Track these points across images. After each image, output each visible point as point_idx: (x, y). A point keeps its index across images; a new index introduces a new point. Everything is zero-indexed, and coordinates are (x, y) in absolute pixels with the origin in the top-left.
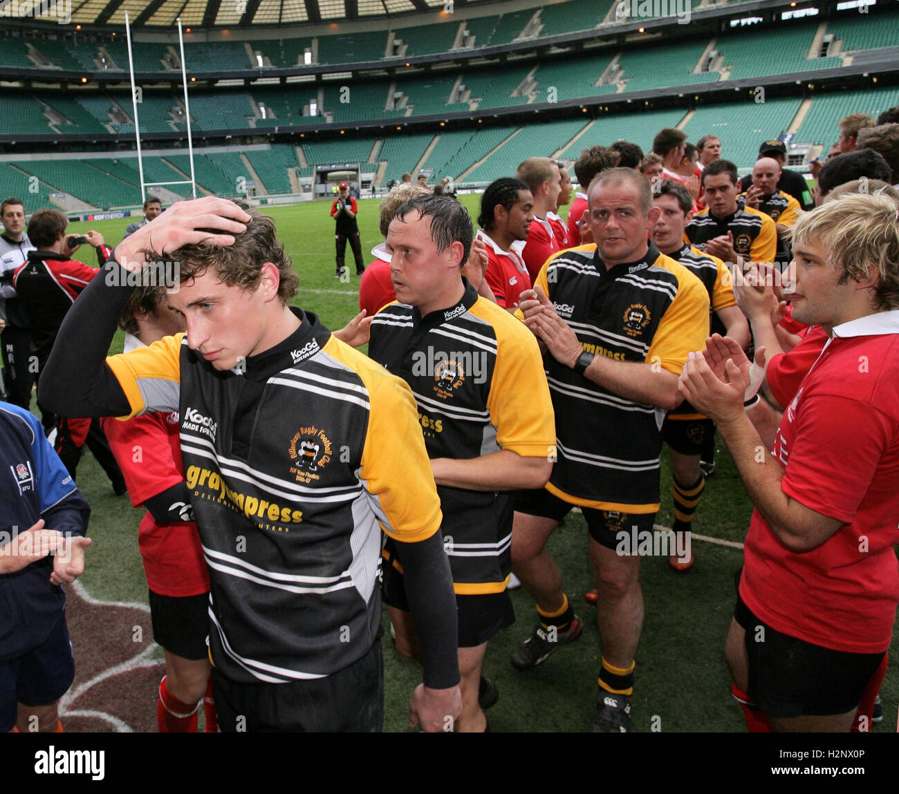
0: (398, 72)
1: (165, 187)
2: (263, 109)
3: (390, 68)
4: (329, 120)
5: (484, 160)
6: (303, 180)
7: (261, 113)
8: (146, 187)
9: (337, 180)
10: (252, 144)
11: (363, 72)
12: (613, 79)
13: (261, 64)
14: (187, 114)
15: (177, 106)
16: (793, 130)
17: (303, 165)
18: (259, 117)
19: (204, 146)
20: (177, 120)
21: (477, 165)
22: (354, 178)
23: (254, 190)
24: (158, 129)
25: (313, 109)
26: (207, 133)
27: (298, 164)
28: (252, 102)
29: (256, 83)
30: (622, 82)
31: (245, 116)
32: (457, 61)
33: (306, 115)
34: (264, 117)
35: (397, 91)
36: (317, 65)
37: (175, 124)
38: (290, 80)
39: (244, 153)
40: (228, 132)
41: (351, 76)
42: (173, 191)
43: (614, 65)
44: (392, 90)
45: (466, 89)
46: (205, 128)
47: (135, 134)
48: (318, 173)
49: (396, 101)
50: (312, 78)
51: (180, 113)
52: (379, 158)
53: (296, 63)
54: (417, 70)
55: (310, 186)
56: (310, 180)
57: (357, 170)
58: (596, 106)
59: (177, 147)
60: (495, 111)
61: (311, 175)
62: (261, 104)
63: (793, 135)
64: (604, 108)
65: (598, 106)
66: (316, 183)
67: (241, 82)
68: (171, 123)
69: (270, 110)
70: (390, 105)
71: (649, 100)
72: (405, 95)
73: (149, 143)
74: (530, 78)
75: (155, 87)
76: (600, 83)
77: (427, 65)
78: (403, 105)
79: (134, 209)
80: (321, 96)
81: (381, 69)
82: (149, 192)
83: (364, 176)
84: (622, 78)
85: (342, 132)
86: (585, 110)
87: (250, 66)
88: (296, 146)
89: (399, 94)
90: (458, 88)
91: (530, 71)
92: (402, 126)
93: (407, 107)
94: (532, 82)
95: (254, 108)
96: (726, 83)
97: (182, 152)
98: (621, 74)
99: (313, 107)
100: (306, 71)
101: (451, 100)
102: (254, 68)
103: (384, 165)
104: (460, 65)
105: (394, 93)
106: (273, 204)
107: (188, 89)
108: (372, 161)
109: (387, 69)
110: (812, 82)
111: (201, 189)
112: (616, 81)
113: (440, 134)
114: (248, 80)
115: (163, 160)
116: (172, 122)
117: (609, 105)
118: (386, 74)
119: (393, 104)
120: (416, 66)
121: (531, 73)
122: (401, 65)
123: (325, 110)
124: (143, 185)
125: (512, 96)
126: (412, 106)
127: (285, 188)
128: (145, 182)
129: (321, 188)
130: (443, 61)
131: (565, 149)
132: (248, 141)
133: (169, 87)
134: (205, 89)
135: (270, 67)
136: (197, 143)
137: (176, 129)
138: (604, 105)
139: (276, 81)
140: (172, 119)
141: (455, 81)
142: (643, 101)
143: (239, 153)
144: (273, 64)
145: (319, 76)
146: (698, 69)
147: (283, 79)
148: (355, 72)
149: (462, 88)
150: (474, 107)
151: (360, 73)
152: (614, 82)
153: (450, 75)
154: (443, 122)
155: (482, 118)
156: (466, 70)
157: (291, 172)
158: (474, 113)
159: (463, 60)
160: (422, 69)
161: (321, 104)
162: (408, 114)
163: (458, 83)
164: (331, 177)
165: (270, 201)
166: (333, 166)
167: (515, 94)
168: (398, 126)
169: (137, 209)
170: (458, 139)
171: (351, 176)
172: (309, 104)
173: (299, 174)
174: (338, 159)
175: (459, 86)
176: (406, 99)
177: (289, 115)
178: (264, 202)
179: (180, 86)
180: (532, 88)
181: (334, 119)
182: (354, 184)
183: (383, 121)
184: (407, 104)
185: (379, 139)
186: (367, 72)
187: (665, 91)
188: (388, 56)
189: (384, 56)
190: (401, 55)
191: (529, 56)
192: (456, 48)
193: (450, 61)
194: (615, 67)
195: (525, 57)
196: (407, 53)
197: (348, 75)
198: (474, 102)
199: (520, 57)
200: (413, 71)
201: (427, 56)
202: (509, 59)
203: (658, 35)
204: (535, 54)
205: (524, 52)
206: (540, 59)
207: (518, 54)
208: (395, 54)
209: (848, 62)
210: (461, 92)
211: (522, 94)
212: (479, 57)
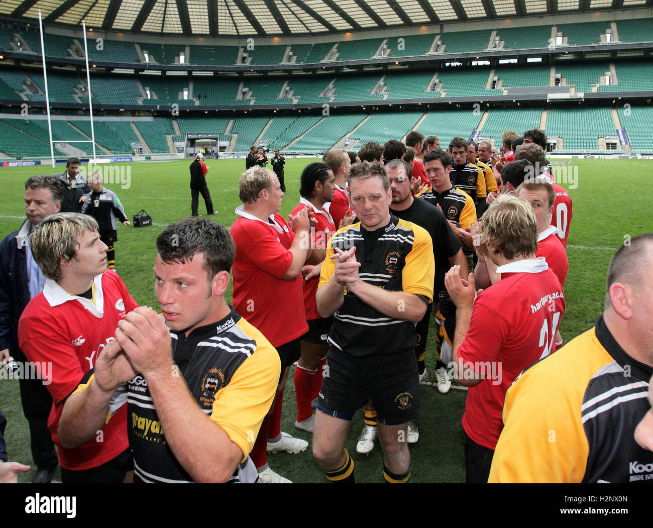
0: (245, 75)
1: (70, 144)
2: (148, 92)
3: (241, 72)
4: (197, 103)
5: (302, 136)
6: (178, 144)
7: (147, 95)
8: (54, 143)
9: (202, 145)
10: (140, 116)
11: (221, 73)
12: (380, 91)
13: (147, 60)
14: (89, 91)
15: (81, 84)
16: (480, 129)
17: (178, 133)
18: (145, 98)
19: (102, 115)
20: (80, 95)
21: (297, 139)
22: (215, 145)
23: (141, 149)
24: (64, 100)
25: (185, 95)
26: (105, 105)
27: (174, 133)
28: (140, 86)
29: (143, 73)
30: (386, 93)
31: (134, 96)
32: (285, 71)
33: (180, 98)
34: (149, 98)
35: (244, 87)
36: (189, 64)
37: (79, 98)
38: (169, 73)
39: (134, 123)
40: (122, 107)
41: (213, 75)
42: (76, 147)
43: (381, 82)
44: (241, 86)
45: (291, 90)
46: (104, 102)
47: (46, 102)
48: (188, 139)
49: (244, 93)
50: (185, 73)
51: (83, 90)
52: (232, 132)
53: (174, 62)
54: (258, 74)
55: (183, 148)
56: (183, 144)
57: (216, 139)
58: (371, 107)
59: (80, 115)
60: (310, 105)
61: (183, 140)
62: (147, 88)
63: (480, 132)
64: (376, 108)
65: (372, 106)
66: (187, 146)
67: (132, 72)
68: (76, 97)
69: (154, 93)
70: (239, 97)
71: (402, 105)
72: (250, 90)
73: (56, 110)
74: (331, 86)
75: (63, 68)
76: (373, 93)
77: (265, 72)
78: (248, 97)
79: (44, 159)
80: (191, 86)
81: (234, 71)
82: (56, 147)
83: (221, 143)
84: (386, 91)
85: (206, 112)
86: (364, 109)
87: (139, 61)
88: (172, 119)
89: (246, 90)
90: (285, 88)
91: (331, 81)
92: (248, 111)
93: (252, 98)
94: (332, 89)
95: (142, 91)
96: (444, 99)
97: (84, 118)
98: (385, 88)
99: (186, 93)
100: (181, 68)
101: (281, 96)
102: (143, 63)
103: (235, 136)
104: (287, 74)
105: (242, 88)
106: (155, 160)
107: (90, 72)
108: (227, 133)
109: (238, 72)
110: (489, 102)
111: (100, 147)
112: (382, 92)
113: (273, 118)
114: (137, 71)
115: (68, 124)
116: (77, 96)
117: (379, 106)
118: (237, 75)
119: (242, 96)
120: (258, 72)
121: (332, 83)
122: (247, 70)
123: (194, 97)
124: (51, 141)
125: (320, 96)
126: (254, 98)
127: (164, 149)
128: (53, 140)
129: (191, 150)
130: (277, 70)
131: (353, 132)
132: (137, 114)
133: (75, 69)
134: (104, 74)
135: (154, 63)
136: (97, 112)
137: (80, 102)
138: (376, 106)
139: (159, 73)
140: (76, 94)
141: (284, 83)
142: (398, 105)
143: (130, 122)
144: (156, 61)
145: (190, 72)
146: (429, 89)
147: (164, 72)
148: (215, 72)
149: (288, 89)
150: (295, 102)
151: (219, 73)
152: (381, 93)
153: (279, 80)
154: (276, 110)
155: (302, 110)
156: (290, 77)
157: (169, 138)
158: (295, 105)
159: (288, 71)
160: (262, 74)
161: (191, 92)
162: (252, 103)
163: (285, 85)
164: (198, 143)
165: (153, 158)
166: (200, 135)
167: (321, 95)
168: (245, 110)
169: (47, 159)
170: (286, 122)
171: (212, 142)
172: (182, 91)
173: (174, 140)
174: (203, 130)
175: (286, 87)
176: (251, 93)
177: (168, 97)
178: (148, 158)
179: (83, 70)
180: (333, 92)
181: (201, 103)
182: (214, 148)
183: (235, 107)
184: (252, 96)
185: (232, 119)
186: (224, 73)
187: (410, 100)
188: (239, 64)
189: (236, 63)
190: (248, 64)
191: (331, 72)
192: (284, 63)
193: (280, 70)
194: (382, 84)
195: (328, 72)
196: (252, 62)
197: (211, 74)
198: (295, 98)
199: (325, 72)
200: (255, 74)
201: (265, 66)
202: (318, 73)
203: (407, 67)
204: (334, 71)
205: (327, 69)
206: (337, 75)
207: (324, 70)
208: (243, 63)
209: (505, 93)
210: (287, 91)
211: (326, 96)
212: (299, 70)
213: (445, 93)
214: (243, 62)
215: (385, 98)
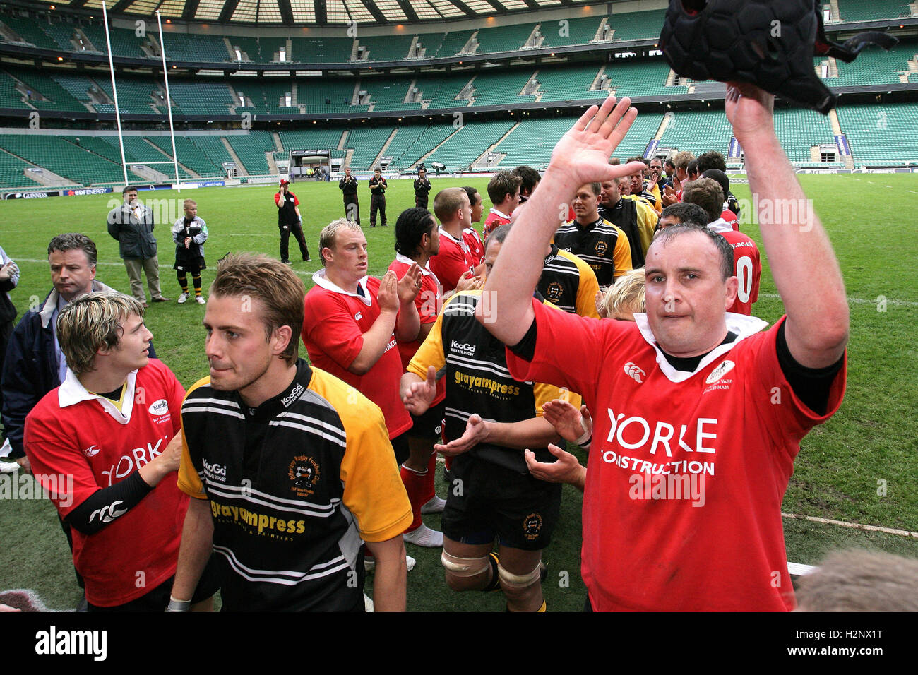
0: (362, 73)
1: (149, 166)
2: (242, 99)
3: (356, 70)
4: (303, 111)
5: (434, 151)
6: (280, 163)
7: (241, 102)
8: (127, 167)
9: (311, 164)
10: (232, 129)
11: (332, 72)
12: (532, 91)
13: (239, 58)
14: (167, 99)
15: (159, 90)
16: (658, 137)
17: (280, 149)
18: (238, 106)
19: (187, 129)
20: (159, 104)
21: (428, 155)
22: (326, 163)
23: (235, 170)
24: (139, 111)
25: (288, 101)
26: (188, 117)
27: (275, 149)
28: (232, 92)
29: (234, 75)
30: (539, 94)
31: (225, 104)
32: (411, 68)
33: (282, 105)
34: (243, 106)
35: (361, 89)
36: (292, 62)
37: (157, 108)
38: (266, 74)
39: (225, 137)
40: (210, 117)
41: (321, 75)
42: (156, 169)
43: (533, 80)
44: (357, 89)
45: (419, 92)
46: (187, 112)
47: (116, 114)
48: (293, 157)
49: (361, 97)
50: (287, 74)
51: (162, 97)
52: (347, 147)
53: (272, 60)
54: (378, 73)
55: (287, 168)
56: (286, 163)
57: (328, 156)
58: (520, 111)
59: (161, 129)
60: (442, 111)
61: (287, 158)
62: (240, 94)
63: (659, 141)
64: (526, 113)
65: (522, 111)
66: (291, 166)
67: (221, 73)
68: (154, 107)
69: (248, 99)
70: (355, 102)
71: (560, 109)
72: (368, 93)
73: (129, 124)
74: (469, 86)
75: (136, 71)
76: (523, 93)
77: (387, 69)
78: (366, 102)
79: (117, 185)
80: (295, 91)
81: (348, 70)
82: (132, 169)
83: (334, 161)
84: (539, 91)
85: (315, 122)
86: (512, 114)
87: (230, 59)
88: (273, 132)
89: (363, 93)
90: (412, 90)
91: (470, 80)
92: (366, 120)
93: (370, 104)
94: (471, 89)
95: (234, 97)
97: (164, 133)
98: (538, 87)
99: (288, 99)
100: (281, 67)
101: (407, 100)
102: (233, 61)
103: (351, 152)
104: (414, 71)
105: (359, 91)
106: (253, 184)
107: (168, 75)
108: (340, 148)
109: (352, 71)
110: (669, 103)
111: (184, 168)
112: (535, 93)
113: (398, 128)
114: (227, 72)
115: (145, 140)
116: (155, 105)
117: (530, 111)
118: (352, 74)
119: (358, 101)
120: (377, 69)
121: (471, 82)
122: (363, 67)
123: (299, 103)
124: (125, 164)
125: (456, 99)
126: (374, 103)
127: (263, 170)
129: (296, 171)
130: (402, 67)
131: (498, 144)
132: (228, 126)
133: (150, 72)
134: (186, 77)
135: (248, 61)
136: (179, 125)
137: (158, 113)
138: (526, 111)
139: (254, 74)
140: (153, 102)
141: (410, 84)
142: (555, 109)
143: (220, 137)
144: (250, 59)
145: (293, 72)
146: (593, 88)
147: (260, 72)
148: (325, 72)
149: (415, 90)
150: (425, 107)
151: (329, 72)
152: (533, 93)
153: (405, 79)
154: (401, 118)
155: (432, 116)
156: (418, 75)
157: (269, 155)
158: (425, 112)
159: (416, 68)
160: (382, 73)
161: (295, 97)
162: (371, 110)
163: (412, 86)
164: (306, 161)
165: (249, 181)
166: (307, 152)
167: (458, 98)
168: (363, 119)
169: (120, 185)
170: (413, 133)
171: (322, 160)
172: (284, 96)
173: (276, 158)
174: (311, 144)
175: (413, 88)
176: (369, 97)
177: (266, 105)
178: (244, 182)
179: (161, 72)
180: (472, 94)
181: (307, 111)
182: (325, 168)
183: (350, 115)
184: (370, 101)
185: (347, 130)
186: (336, 72)
187: (568, 102)
188: (354, 60)
189: (350, 60)
190: (365, 60)
191: (469, 68)
192: (410, 57)
193: (405, 67)
194: (534, 82)
195: (465, 68)
196: (370, 58)
197: (319, 73)
198: (425, 102)
199: (462, 68)
200: (375, 73)
201: (386, 62)
202: (453, 69)
203: (565, 59)
204: (473, 67)
205: (465, 64)
206: (477, 72)
207: (460, 65)
208: (359, 59)
209: (691, 91)
210: (414, 94)
211: (463, 98)
212: (429, 66)
213: (614, 92)
214: (360, 58)
215: (539, 100)
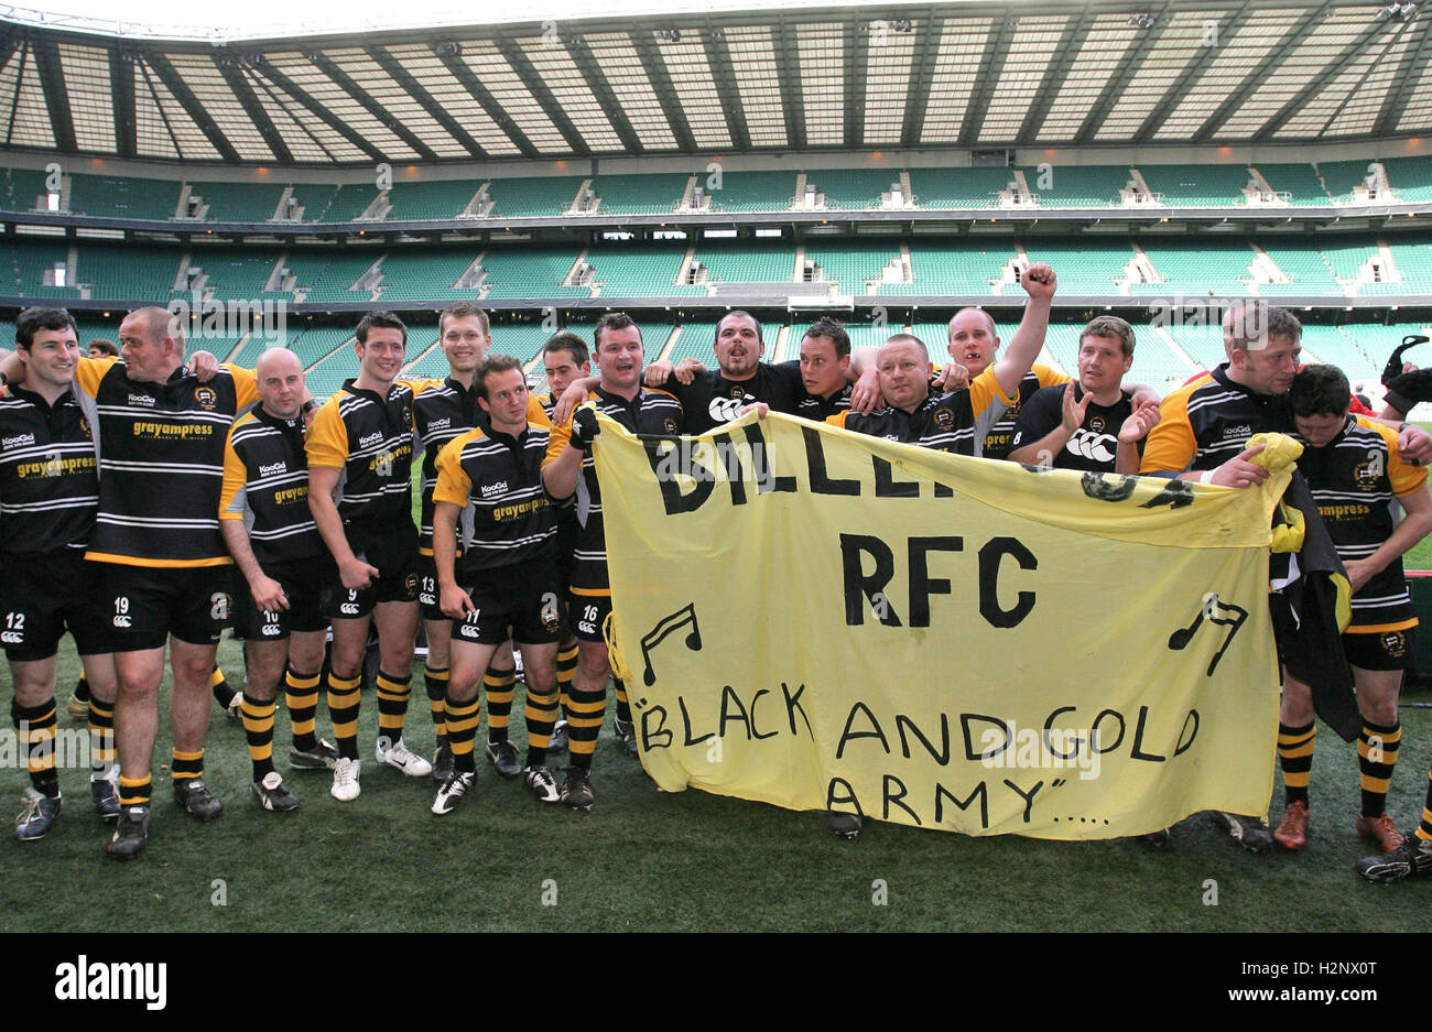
0: (195, 240)
3: (184, 233)
4: (86, 295)
5: (312, 368)
11: (142, 234)
12: (475, 282)
25: (60, 277)
30: (485, 287)
32: (279, 236)
33: (47, 284)
35: (192, 265)
36: (69, 213)
38: (22, 230)
41: (123, 237)
43: (477, 265)
44: (185, 264)
45: (291, 274)
49: (191, 278)
50: (60, 232)
53: (34, 207)
54: (223, 241)
60: (329, 306)
70: (181, 284)
71: (517, 311)
72: (204, 272)
74: (375, 269)
76: (460, 285)
77: (238, 236)
78: (201, 285)
80: (73, 259)
81: (170, 232)
84: (484, 283)
85: (107, 315)
89: (195, 271)
90: (280, 270)
91: (376, 261)
93: (207, 289)
94: (378, 275)
96: (597, 300)
98: (484, 277)
99: (60, 273)
100: (50, 220)
101: (271, 285)
104: (283, 242)
105: (186, 268)
109: (178, 234)
110: (683, 309)
112: (478, 285)
118: (177, 240)
119: (186, 283)
120: (221, 235)
121: (377, 264)
122: (200, 230)
123: (79, 281)
125: (351, 289)
126: (213, 288)
130: (264, 234)
131: (416, 362)
141: (276, 261)
142: (509, 312)
145: (71, 230)
146: (568, 282)
147: (9, 226)
148: (129, 233)
149: (285, 272)
150: (301, 299)
151: (136, 233)
152: (476, 287)
153: (269, 253)
155: (314, 315)
156: (289, 248)
158: (302, 306)
159: (289, 236)
160: (231, 241)
161: (73, 271)
163: (280, 264)
167: (355, 287)
172: (53, 269)
175: (280, 268)
176: (205, 278)
177: (19, 281)
180: (377, 282)
181: (94, 293)
184: (207, 285)
186: (148, 234)
187: (530, 302)
188: (180, 217)
189: (174, 216)
190: (200, 218)
192: (278, 219)
193: (268, 234)
194: (478, 268)
195: (369, 242)
196: (209, 216)
197: (119, 235)
198: (300, 291)
199: (363, 242)
200: (217, 241)
201: (236, 224)
202: (349, 242)
203: (528, 237)
204: (382, 241)
205: (368, 235)
206: (389, 248)
207: (361, 237)
208: (190, 216)
209: (713, 293)
210: (283, 277)
211: (363, 288)
213: (599, 290)
214: (190, 214)
215: (483, 297)
